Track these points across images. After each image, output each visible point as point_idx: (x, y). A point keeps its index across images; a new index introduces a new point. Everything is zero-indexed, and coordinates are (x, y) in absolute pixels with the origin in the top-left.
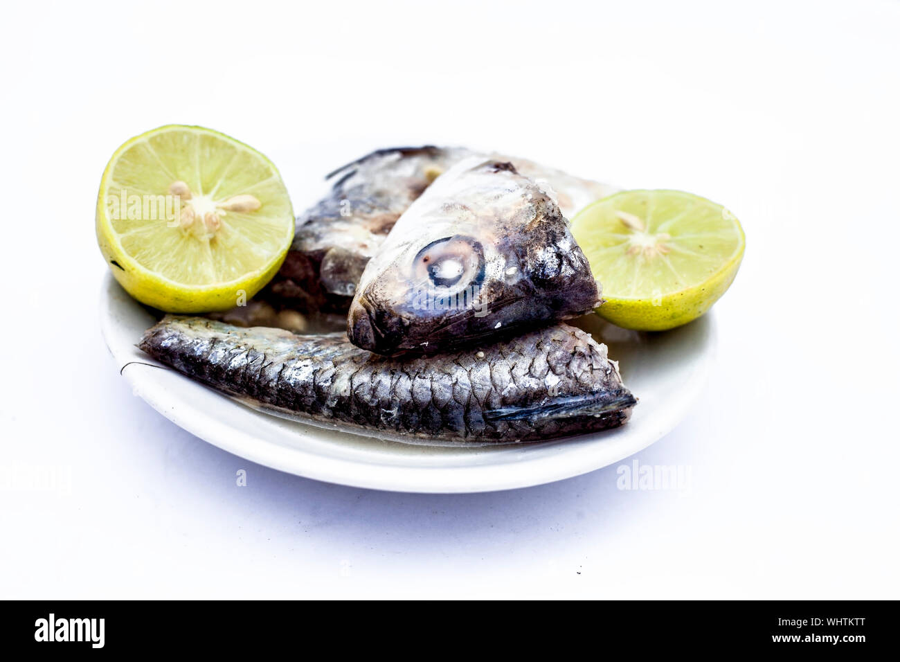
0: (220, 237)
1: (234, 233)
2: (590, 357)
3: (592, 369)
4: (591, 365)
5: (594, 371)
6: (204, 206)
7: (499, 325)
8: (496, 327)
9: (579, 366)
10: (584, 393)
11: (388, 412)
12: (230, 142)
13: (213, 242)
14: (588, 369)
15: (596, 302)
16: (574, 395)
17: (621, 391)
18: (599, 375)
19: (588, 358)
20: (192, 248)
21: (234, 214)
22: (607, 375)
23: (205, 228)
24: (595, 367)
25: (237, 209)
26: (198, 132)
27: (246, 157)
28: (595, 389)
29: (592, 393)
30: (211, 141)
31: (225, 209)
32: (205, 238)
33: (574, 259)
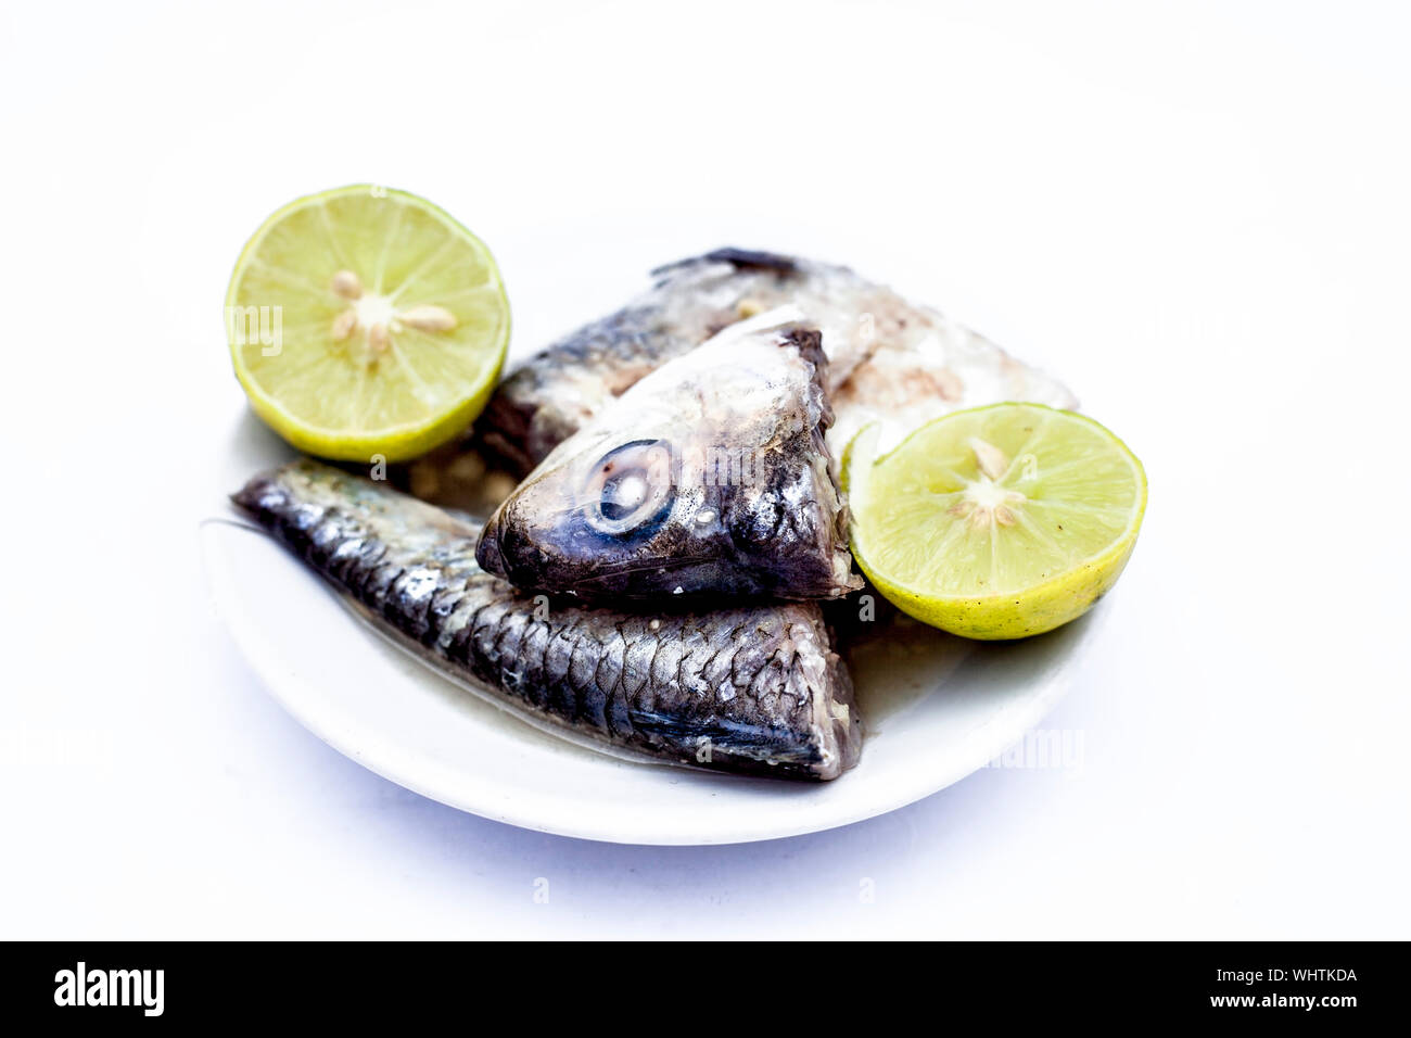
0: (384, 362)
1: (403, 361)
2: (788, 672)
3: (782, 692)
4: (784, 685)
5: (783, 696)
6: (375, 312)
7: (679, 590)
8: (675, 592)
9: (768, 682)
10: (761, 724)
11: (511, 674)
12: (444, 220)
13: (373, 367)
14: (777, 690)
15: (830, 588)
16: (749, 723)
17: (808, 736)
18: (788, 703)
19: (785, 673)
20: (340, 371)
21: (414, 333)
22: (798, 707)
23: (366, 346)
24: (787, 690)
25: (419, 327)
26: (402, 200)
27: (463, 247)
28: (776, 723)
29: (772, 727)
30: (420, 216)
31: (403, 323)
32: (363, 361)
33: (800, 520)
